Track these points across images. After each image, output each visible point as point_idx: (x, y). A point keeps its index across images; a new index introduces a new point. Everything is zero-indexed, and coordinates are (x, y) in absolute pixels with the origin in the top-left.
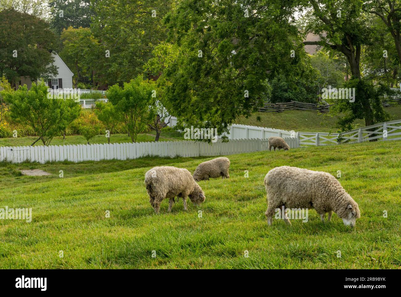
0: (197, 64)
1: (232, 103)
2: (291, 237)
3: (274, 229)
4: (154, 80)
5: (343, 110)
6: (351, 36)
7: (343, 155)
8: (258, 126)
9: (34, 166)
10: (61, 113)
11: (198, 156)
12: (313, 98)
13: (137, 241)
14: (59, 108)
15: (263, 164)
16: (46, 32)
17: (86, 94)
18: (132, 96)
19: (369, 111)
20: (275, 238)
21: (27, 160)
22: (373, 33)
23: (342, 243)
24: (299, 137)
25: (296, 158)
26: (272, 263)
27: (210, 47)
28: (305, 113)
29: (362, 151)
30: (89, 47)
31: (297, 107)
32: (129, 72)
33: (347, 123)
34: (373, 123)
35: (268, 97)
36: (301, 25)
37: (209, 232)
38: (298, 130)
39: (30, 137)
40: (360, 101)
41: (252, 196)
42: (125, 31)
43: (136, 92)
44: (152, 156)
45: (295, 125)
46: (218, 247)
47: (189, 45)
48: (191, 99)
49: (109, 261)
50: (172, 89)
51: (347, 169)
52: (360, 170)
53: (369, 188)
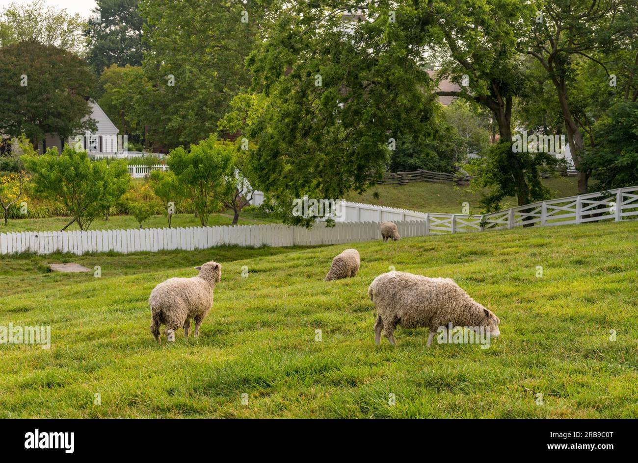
0: (292, 121)
1: (339, 174)
2: (424, 361)
3: (403, 350)
4: (231, 141)
5: (488, 184)
6: (499, 84)
7: (488, 247)
8: (373, 204)
9: (67, 259)
10: (105, 187)
11: (292, 245)
12: (448, 165)
13: (229, 365)
14: (102, 179)
15: (382, 259)
16: (81, 73)
17: (136, 158)
18: (202, 163)
19: (524, 185)
20: (405, 362)
21: (58, 250)
22: (529, 80)
23: (488, 368)
24: (429, 220)
25: (426, 250)
26: (402, 395)
27: (309, 98)
28: (436, 186)
29: (512, 241)
30: (140, 93)
31: (425, 177)
32: (196, 128)
33: (494, 202)
34: (528, 202)
35: (387, 164)
36: (432, 64)
37: (320, 354)
38: (427, 209)
39: (60, 217)
40: (511, 172)
41: (371, 306)
42: (191, 72)
43: (207, 158)
44: (229, 245)
45: (423, 202)
46: (333, 375)
47: (281, 94)
48: (282, 168)
49: (196, 392)
50: (258, 154)
51: (494, 269)
52: (510, 270)
53: (522, 295)
